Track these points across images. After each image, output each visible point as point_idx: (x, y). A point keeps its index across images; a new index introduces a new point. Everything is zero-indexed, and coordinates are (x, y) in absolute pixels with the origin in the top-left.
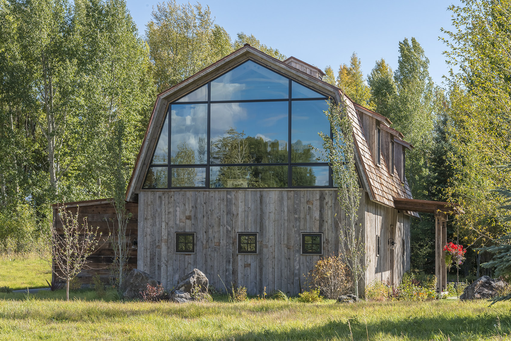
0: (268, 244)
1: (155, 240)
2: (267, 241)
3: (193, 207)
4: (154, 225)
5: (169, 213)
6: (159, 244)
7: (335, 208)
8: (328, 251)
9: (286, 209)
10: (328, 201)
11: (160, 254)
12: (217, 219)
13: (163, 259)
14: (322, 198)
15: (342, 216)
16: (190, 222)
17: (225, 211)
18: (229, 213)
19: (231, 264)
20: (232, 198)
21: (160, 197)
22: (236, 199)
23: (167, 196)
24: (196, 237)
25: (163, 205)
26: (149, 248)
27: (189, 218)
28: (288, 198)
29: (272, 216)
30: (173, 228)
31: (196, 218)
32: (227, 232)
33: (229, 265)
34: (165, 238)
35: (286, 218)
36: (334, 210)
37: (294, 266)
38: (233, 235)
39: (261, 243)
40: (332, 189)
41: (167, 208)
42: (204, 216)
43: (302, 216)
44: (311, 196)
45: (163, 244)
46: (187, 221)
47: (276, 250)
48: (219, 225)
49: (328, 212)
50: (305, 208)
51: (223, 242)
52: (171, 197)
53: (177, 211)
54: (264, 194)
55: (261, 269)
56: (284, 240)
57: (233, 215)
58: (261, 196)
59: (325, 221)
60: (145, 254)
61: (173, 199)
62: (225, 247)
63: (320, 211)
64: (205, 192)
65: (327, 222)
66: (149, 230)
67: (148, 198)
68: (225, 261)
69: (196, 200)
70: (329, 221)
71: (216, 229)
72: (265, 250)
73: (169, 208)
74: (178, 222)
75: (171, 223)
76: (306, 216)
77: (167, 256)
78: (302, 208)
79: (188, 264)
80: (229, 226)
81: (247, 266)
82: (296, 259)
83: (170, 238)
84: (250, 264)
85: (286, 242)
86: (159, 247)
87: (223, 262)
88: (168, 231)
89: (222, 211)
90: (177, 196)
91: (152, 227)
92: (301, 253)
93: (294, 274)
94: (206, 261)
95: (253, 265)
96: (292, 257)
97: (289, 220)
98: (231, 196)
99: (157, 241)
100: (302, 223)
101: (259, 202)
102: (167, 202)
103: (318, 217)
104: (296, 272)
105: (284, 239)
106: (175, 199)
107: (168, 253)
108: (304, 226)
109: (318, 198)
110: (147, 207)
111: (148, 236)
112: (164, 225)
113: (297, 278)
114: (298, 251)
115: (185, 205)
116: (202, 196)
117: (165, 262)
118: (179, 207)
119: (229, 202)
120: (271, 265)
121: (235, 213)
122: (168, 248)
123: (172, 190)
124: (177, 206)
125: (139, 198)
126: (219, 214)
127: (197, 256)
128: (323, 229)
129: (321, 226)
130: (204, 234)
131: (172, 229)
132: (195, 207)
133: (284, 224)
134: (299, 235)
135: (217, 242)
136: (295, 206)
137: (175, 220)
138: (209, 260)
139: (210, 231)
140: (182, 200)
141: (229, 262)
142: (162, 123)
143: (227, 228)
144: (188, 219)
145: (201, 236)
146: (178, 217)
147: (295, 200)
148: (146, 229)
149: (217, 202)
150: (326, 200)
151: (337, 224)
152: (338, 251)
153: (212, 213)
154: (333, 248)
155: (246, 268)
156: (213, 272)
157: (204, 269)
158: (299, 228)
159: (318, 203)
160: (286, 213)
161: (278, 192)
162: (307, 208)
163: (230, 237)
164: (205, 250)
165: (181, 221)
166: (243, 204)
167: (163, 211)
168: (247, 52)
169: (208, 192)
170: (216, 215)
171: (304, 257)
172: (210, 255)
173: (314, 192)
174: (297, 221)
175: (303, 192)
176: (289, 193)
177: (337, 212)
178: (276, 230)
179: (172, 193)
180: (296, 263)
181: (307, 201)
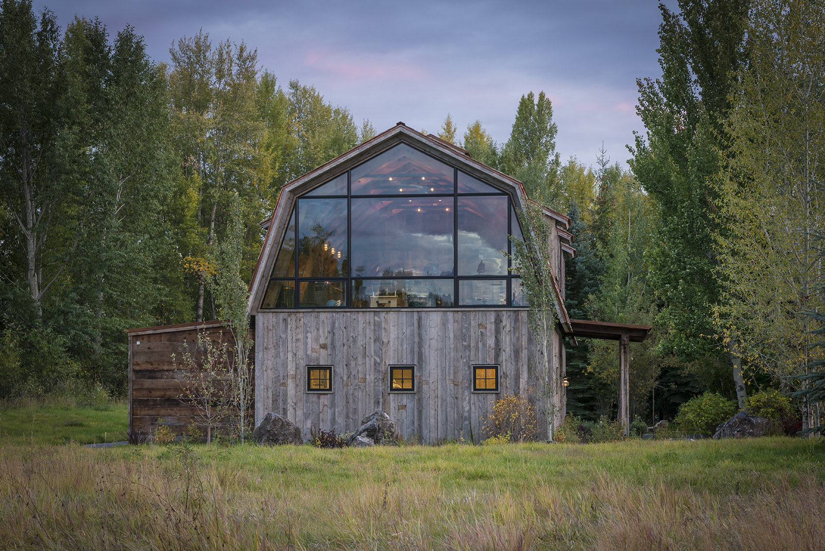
0: (428, 379)
1: (279, 376)
2: (428, 375)
3: (329, 332)
4: (277, 356)
5: (297, 340)
6: (285, 381)
7: (514, 333)
8: (507, 387)
9: (452, 336)
10: (506, 325)
11: (285, 395)
12: (361, 348)
13: (289, 401)
14: (498, 321)
15: (523, 343)
16: (326, 352)
17: (372, 337)
18: (377, 339)
19: (381, 406)
20: (381, 321)
21: (285, 320)
22: (386, 321)
23: (295, 319)
24: (334, 371)
25: (289, 330)
26: (270, 386)
27: (324, 347)
28: (454, 320)
29: (434, 343)
30: (302, 359)
31: (333, 346)
32: (375, 365)
34: (292, 372)
35: (452, 346)
36: (514, 335)
37: (463, 407)
38: (383, 368)
39: (420, 379)
40: (511, 309)
41: (294, 334)
42: (344, 345)
43: (472, 345)
44: (484, 317)
45: (290, 381)
46: (322, 350)
47: (439, 386)
48: (365, 356)
49: (506, 338)
50: (477, 333)
51: (370, 378)
52: (300, 320)
53: (307, 338)
54: (423, 315)
55: (420, 412)
56: (449, 375)
57: (383, 342)
58: (420, 320)
59: (502, 350)
60: (265, 394)
61: (302, 322)
62: (372, 384)
63: (496, 337)
64: (344, 313)
65: (504, 351)
66: (270, 363)
67: (268, 321)
68: (372, 401)
69: (334, 323)
70: (508, 350)
71: (360, 361)
72: (425, 387)
73: (297, 334)
74: (309, 352)
75: (300, 354)
76: (477, 343)
77: (296, 396)
78: (473, 334)
79: (324, 406)
80: (378, 357)
81: (402, 409)
82: (465, 399)
83: (298, 372)
84: (406, 406)
85: (452, 377)
86: (284, 384)
87: (370, 403)
88: (296, 364)
89: (368, 338)
90: (308, 318)
91: (274, 359)
92: (472, 390)
93: (461, 417)
94: (347, 402)
95: (410, 405)
96: (460, 396)
97: (456, 349)
98: (379, 317)
99: (281, 376)
100: (473, 353)
101: (416, 325)
102: (294, 326)
103: (493, 345)
104: (466, 414)
105: (449, 373)
106: (306, 322)
107: (296, 392)
108: (475, 356)
109: (493, 321)
110: (268, 332)
111: (269, 371)
112: (290, 355)
113: (467, 422)
114: (469, 388)
115: (318, 330)
116: (341, 318)
117: (293, 404)
118: (311, 333)
119: (378, 326)
120: (433, 407)
121: (385, 341)
122: (297, 386)
123: (301, 310)
124: (307, 332)
125: (256, 322)
126: (364, 341)
127: (335, 395)
128: (500, 359)
129: (497, 355)
130: (345, 367)
131: (302, 362)
132: (332, 332)
133: (450, 353)
134: (469, 367)
135: (361, 378)
136: (464, 331)
137: (306, 349)
138: (351, 401)
139: (353, 364)
140: (315, 324)
141: (378, 403)
142: (287, 223)
143: (375, 359)
144: (323, 348)
145: (340, 370)
146: (309, 346)
147: (463, 323)
148: (266, 362)
149: (361, 326)
150: (504, 323)
151: (517, 353)
152: (519, 387)
153: (355, 340)
154: (513, 383)
155: (401, 411)
156: (357, 417)
157: (345, 413)
158: (469, 358)
159: (493, 327)
160: (452, 340)
161: (442, 313)
162: (480, 334)
163: (379, 371)
164: (345, 388)
165: (313, 350)
166: (396, 329)
167: (289, 338)
168: (401, 133)
169: (349, 314)
170: (360, 342)
171: (476, 396)
172: (353, 394)
173: (488, 313)
174: (467, 350)
175: (474, 313)
176: (456, 314)
177: (518, 339)
178: (439, 362)
179: (301, 315)
180: (465, 404)
181: (479, 325)
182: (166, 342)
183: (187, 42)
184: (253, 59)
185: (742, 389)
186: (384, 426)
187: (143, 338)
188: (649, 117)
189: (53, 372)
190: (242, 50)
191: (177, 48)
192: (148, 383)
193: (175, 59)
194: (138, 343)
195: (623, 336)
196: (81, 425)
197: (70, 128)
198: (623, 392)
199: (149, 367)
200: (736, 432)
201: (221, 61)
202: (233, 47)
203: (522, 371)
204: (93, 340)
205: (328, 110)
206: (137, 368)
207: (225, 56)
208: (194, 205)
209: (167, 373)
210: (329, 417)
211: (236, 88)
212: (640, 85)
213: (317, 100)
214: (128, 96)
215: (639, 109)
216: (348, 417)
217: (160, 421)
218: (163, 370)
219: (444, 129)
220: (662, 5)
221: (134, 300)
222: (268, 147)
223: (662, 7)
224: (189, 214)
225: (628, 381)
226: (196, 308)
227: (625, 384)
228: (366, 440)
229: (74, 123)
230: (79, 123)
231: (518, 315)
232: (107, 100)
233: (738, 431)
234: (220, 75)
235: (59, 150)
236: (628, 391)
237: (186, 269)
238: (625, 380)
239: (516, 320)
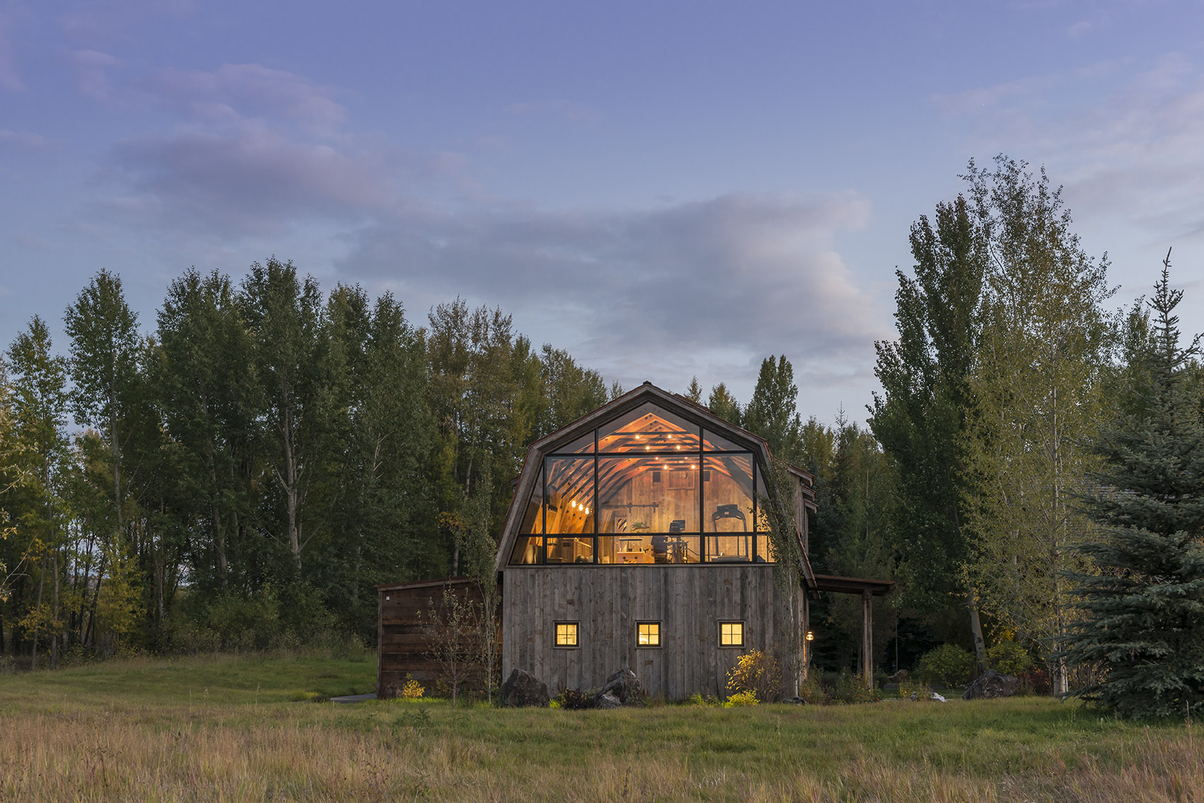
0: (674, 635)
1: (526, 631)
2: (674, 631)
3: (576, 588)
4: (524, 611)
5: (545, 596)
6: (532, 636)
7: (760, 589)
8: (752, 643)
9: (698, 591)
10: (752, 581)
11: (533, 650)
12: (608, 604)
13: (537, 656)
14: (744, 577)
15: (769, 600)
16: (573, 607)
17: (619, 593)
18: (624, 595)
19: (627, 662)
20: (628, 577)
21: (532, 576)
22: (633, 577)
23: (542, 575)
24: (581, 626)
25: (537, 586)
26: (518, 641)
27: (571, 602)
28: (700, 576)
29: (680, 599)
30: (550, 615)
31: (581, 603)
32: (621, 620)
33: (625, 663)
34: (540, 628)
35: (698, 602)
36: (760, 591)
37: (709, 663)
38: (629, 624)
39: (666, 634)
40: (757, 565)
41: (542, 590)
42: (591, 601)
43: (719, 600)
44: (730, 574)
45: (537, 636)
46: (569, 606)
47: (685, 642)
48: (611, 612)
49: (751, 594)
50: (723, 589)
51: (617, 633)
52: (547, 576)
53: (554, 593)
54: (670, 571)
55: (666, 668)
56: (695, 630)
57: (629, 598)
58: (666, 576)
59: (748, 606)
60: (513, 649)
61: (549, 578)
62: (619, 640)
63: (741, 593)
64: (592, 570)
65: (750, 606)
66: (518, 619)
67: (516, 577)
68: (619, 657)
69: (581, 579)
70: (753, 606)
71: (607, 617)
72: (671, 643)
73: (544, 590)
74: (556, 608)
75: (548, 609)
76: (723, 599)
77: (543, 651)
78: (718, 590)
79: (571, 662)
80: (625, 612)
81: (649, 664)
82: (711, 654)
83: (546, 628)
84: (652, 661)
85: (698, 632)
86: (532, 640)
87: (616, 658)
88: (544, 620)
89: (614, 594)
90: (554, 574)
91: (522, 614)
92: (718, 646)
93: (708, 673)
94: (594, 658)
95: (656, 661)
96: (706, 652)
97: (702, 605)
98: (626, 574)
99: (529, 632)
100: (718, 609)
101: (662, 581)
102: (541, 582)
103: (739, 601)
104: (712, 670)
105: (695, 628)
106: (553, 578)
107: (543, 647)
108: (721, 611)
109: (739, 577)
110: (516, 589)
111: (517, 626)
112: (537, 611)
113: (713, 678)
114: (714, 644)
115: (565, 586)
116: (587, 574)
117: (540, 659)
118: (558, 589)
119: (624, 582)
120: (679, 662)
121: (632, 596)
122: (544, 641)
123: (549, 566)
124: (554, 588)
125: (504, 578)
126: (611, 597)
127: (582, 651)
128: (746, 615)
129: (743, 611)
130: (592, 623)
131: (549, 617)
132: (579, 588)
133: (696, 609)
134: (715, 623)
135: (609, 634)
136: (710, 587)
137: (553, 605)
138: (598, 656)
139: (600, 619)
140: (562, 579)
141: (625, 658)
142: (535, 480)
143: (621, 615)
144: (570, 604)
145: (587, 626)
146: (556, 602)
147: (709, 580)
148: (513, 618)
149: (608, 582)
150: (750, 579)
151: (762, 608)
152: (764, 643)
153: (602, 597)
154: (759, 639)
155: (647, 666)
156: (603, 672)
157: (592, 668)
158: (715, 613)
159: (739, 583)
160: (698, 596)
161: (688, 569)
162: (725, 590)
163: (625, 627)
164: (592, 643)
165: (560, 606)
166: (642, 584)
167: (537, 594)
168: (647, 393)
169: (596, 570)
170: (607, 598)
171: (722, 651)
172: (599, 650)
173: (734, 569)
174: (713, 606)
175: (720, 570)
176: (702, 571)
177: (763, 594)
178: (685, 617)
179: (549, 570)
180: (711, 659)
181: (725, 581)
182: (416, 598)
183: (445, 308)
184: (508, 324)
185: (980, 641)
186: (630, 683)
187: (392, 594)
188: (887, 378)
189: (310, 624)
190: (497, 315)
191: (435, 314)
192: (397, 638)
193: (433, 324)
194: (388, 598)
195: (866, 590)
196: (335, 677)
197: (330, 389)
198: (866, 646)
199: (399, 622)
200: (985, 691)
201: (478, 326)
202: (488, 313)
203: (768, 627)
204: (351, 592)
205: (579, 372)
206: (387, 623)
207: (481, 321)
208: (450, 463)
209: (416, 628)
210: (576, 672)
211: (491, 351)
212: (878, 347)
213: (569, 363)
214: (386, 358)
215: (877, 371)
216: (594, 672)
217: (409, 676)
218: (412, 625)
219: (690, 390)
220: (899, 272)
221: (391, 554)
222: (522, 407)
223: (899, 273)
224: (445, 471)
225: (871, 635)
226: (451, 561)
227: (869, 638)
228: (612, 698)
229: (334, 384)
230: (339, 384)
231: (764, 571)
232: (366, 362)
233: (988, 690)
234: (476, 340)
235: (319, 409)
236: (871, 645)
237: (442, 523)
238: (868, 634)
239: (762, 576)
